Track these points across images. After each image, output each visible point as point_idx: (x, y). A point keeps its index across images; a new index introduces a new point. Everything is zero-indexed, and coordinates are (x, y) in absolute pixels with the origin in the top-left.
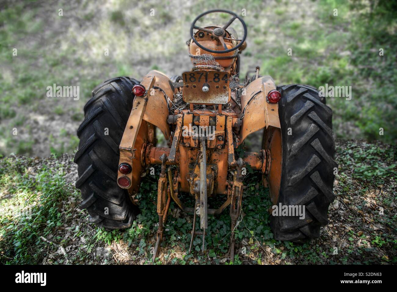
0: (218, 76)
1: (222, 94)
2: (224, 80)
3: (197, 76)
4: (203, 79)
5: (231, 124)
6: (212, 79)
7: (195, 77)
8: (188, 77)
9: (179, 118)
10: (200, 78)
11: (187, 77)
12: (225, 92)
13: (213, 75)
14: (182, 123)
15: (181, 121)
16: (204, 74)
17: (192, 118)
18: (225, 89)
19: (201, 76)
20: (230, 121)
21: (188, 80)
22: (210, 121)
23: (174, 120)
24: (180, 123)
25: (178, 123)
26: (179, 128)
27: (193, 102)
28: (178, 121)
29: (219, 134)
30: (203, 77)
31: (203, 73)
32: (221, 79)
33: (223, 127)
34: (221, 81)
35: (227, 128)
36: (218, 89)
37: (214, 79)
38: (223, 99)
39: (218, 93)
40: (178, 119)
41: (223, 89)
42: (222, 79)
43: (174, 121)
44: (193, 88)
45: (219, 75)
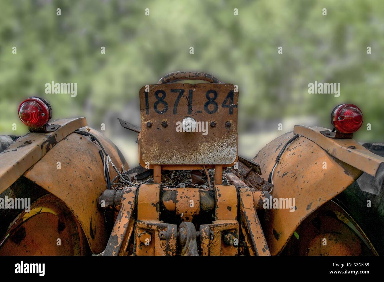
0: (215, 99)
1: (223, 142)
2: (227, 106)
3: (171, 98)
4: (183, 107)
5: (252, 203)
6: (203, 106)
7: (165, 100)
8: (152, 100)
9: (128, 192)
10: (176, 104)
11: (149, 100)
12: (228, 137)
13: (205, 94)
14: (133, 203)
15: (132, 200)
16: (186, 93)
17: (158, 191)
18: (228, 129)
19: (179, 97)
20: (248, 195)
21: (152, 110)
22: (200, 197)
23: (114, 198)
24: (129, 203)
25: (125, 203)
26: (125, 214)
27: (160, 162)
28: (124, 199)
29: (226, 225)
30: (183, 100)
31: (183, 91)
32: (220, 106)
33: (235, 210)
34: (222, 111)
35: (244, 210)
36: (215, 129)
37: (207, 105)
38: (226, 153)
39: (214, 140)
40: (124, 196)
41: (224, 128)
42: (223, 106)
43: (114, 202)
44: (161, 128)
45: (216, 94)
